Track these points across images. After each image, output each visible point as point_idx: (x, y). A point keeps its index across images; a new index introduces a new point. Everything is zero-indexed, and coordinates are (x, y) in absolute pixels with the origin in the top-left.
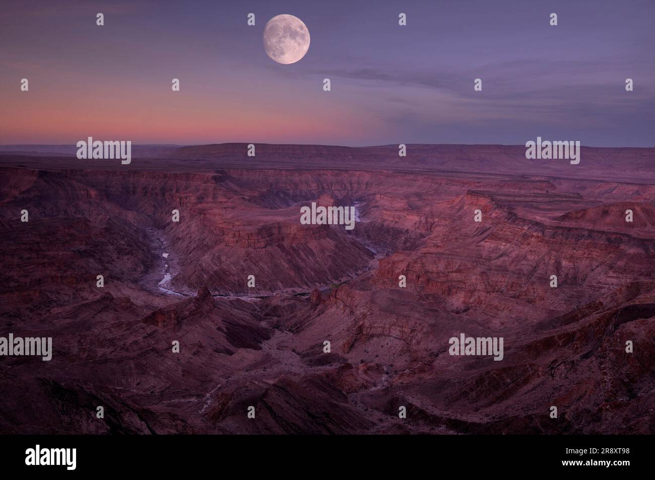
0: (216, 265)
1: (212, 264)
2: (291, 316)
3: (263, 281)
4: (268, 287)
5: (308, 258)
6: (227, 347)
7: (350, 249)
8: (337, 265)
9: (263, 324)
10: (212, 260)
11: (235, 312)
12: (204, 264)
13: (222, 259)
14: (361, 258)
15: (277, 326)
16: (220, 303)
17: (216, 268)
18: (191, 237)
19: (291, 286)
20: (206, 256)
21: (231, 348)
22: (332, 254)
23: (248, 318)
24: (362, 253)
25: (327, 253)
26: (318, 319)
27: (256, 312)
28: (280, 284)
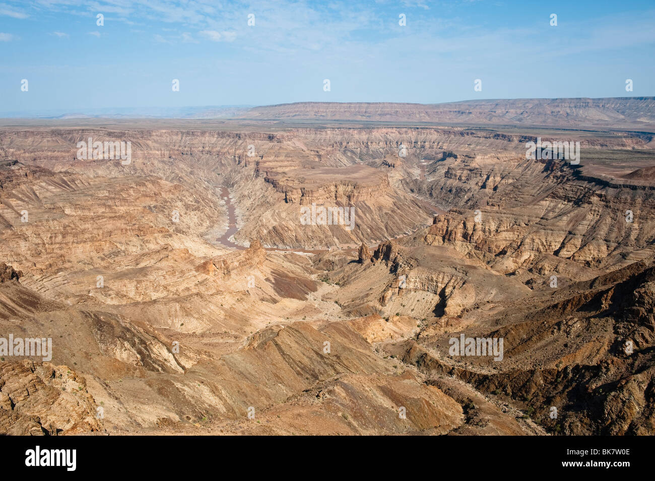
0: (275, 221)
1: (272, 220)
2: (339, 270)
3: (320, 237)
4: (324, 243)
5: (365, 215)
6: (274, 297)
7: (409, 208)
8: (394, 223)
9: (314, 277)
10: (272, 216)
11: (287, 264)
12: (264, 220)
13: (282, 215)
14: (420, 216)
15: (326, 279)
16: (273, 256)
17: (275, 224)
18: (255, 194)
19: (347, 242)
20: (267, 212)
21: (277, 297)
22: (390, 212)
23: (299, 271)
24: (421, 211)
25: (385, 211)
26: (364, 273)
27: (309, 266)
28: (336, 240)
